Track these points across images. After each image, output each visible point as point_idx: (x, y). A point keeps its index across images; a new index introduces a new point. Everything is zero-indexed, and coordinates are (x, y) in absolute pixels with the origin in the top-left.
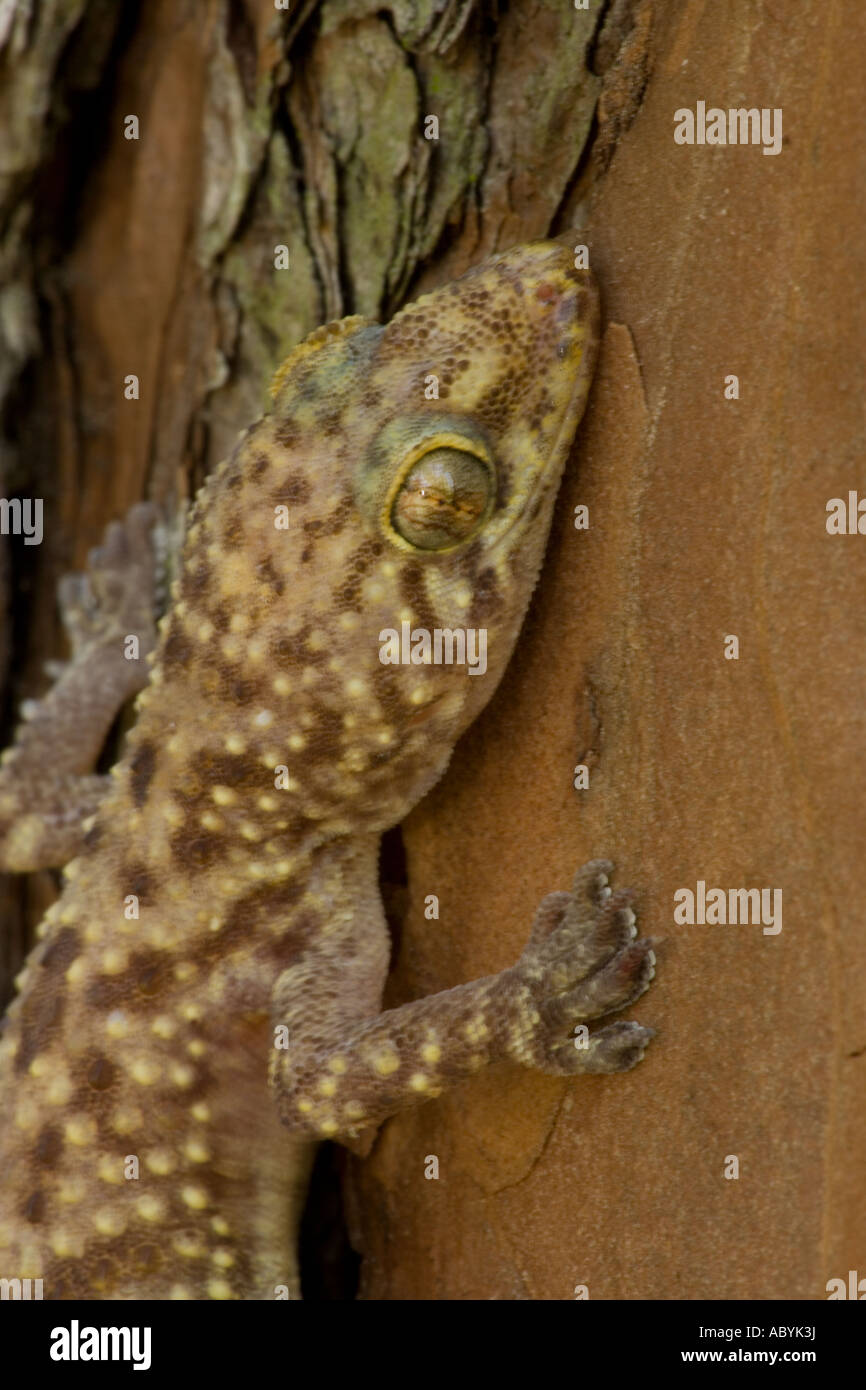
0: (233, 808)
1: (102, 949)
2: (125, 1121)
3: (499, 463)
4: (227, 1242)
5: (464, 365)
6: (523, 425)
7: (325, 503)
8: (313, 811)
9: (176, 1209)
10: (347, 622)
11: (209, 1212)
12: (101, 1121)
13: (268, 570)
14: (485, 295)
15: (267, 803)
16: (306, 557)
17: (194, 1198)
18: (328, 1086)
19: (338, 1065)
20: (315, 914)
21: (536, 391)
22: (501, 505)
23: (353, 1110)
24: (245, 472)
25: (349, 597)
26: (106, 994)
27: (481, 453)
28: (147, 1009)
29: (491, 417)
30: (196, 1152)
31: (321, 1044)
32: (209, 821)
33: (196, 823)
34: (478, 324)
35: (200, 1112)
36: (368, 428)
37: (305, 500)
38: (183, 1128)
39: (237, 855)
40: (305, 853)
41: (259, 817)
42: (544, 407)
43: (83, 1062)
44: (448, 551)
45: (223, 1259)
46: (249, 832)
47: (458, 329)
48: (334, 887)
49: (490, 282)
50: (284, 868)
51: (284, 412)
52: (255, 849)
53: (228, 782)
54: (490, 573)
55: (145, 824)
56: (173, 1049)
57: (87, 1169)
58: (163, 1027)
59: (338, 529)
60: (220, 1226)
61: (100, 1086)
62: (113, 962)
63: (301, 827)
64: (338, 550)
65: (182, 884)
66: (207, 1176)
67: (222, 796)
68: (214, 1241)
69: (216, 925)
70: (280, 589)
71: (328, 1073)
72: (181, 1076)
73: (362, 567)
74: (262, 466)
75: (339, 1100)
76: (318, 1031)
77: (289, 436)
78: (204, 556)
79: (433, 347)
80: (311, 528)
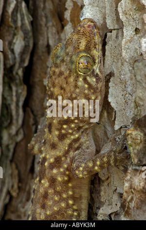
0: (67, 128)
1: (50, 159)
2: (58, 189)
3: (92, 56)
4: (76, 210)
5: (80, 43)
6: (93, 48)
7: (67, 73)
8: (81, 125)
9: (68, 205)
10: (77, 90)
11: (73, 205)
12: (54, 189)
13: (62, 88)
14: (79, 30)
15: (73, 126)
16: (67, 83)
17: (71, 202)
18: (81, 169)
19: (83, 165)
20: (82, 143)
21: (93, 42)
22: (95, 62)
23: (85, 173)
24: (52, 75)
25: (76, 86)
26: (52, 166)
27: (88, 55)
28: (59, 167)
29: (88, 49)
30: (70, 193)
31: (80, 162)
32: (63, 131)
33: (61, 132)
34: (80, 35)
35: (70, 185)
36: (69, 59)
37: (63, 74)
38: (68, 189)
39: (69, 136)
40: (80, 133)
41: (72, 129)
42: (95, 44)
43: (50, 179)
44: (89, 73)
45: (75, 214)
46: (70, 131)
47: (77, 38)
48: (85, 138)
49: (79, 28)
50: (77, 136)
51: (55, 62)
52: (72, 134)
53: (65, 124)
54: (97, 74)
55: (52, 136)
56: (64, 174)
57: (52, 199)
58: (62, 170)
59: (70, 76)
60: (75, 207)
61: (53, 183)
62: (52, 160)
63: (79, 128)
64: (72, 79)
65: (61, 143)
66: (73, 197)
67: (65, 126)
68: (74, 210)
69: (66, 148)
70: (65, 90)
71: (81, 166)
72: (66, 178)
73: (76, 81)
74: (54, 72)
75: (83, 171)
76: (80, 160)
77: (57, 66)
78: (51, 90)
79: (74, 42)
80: (65, 78)
